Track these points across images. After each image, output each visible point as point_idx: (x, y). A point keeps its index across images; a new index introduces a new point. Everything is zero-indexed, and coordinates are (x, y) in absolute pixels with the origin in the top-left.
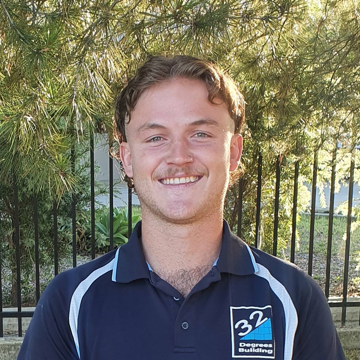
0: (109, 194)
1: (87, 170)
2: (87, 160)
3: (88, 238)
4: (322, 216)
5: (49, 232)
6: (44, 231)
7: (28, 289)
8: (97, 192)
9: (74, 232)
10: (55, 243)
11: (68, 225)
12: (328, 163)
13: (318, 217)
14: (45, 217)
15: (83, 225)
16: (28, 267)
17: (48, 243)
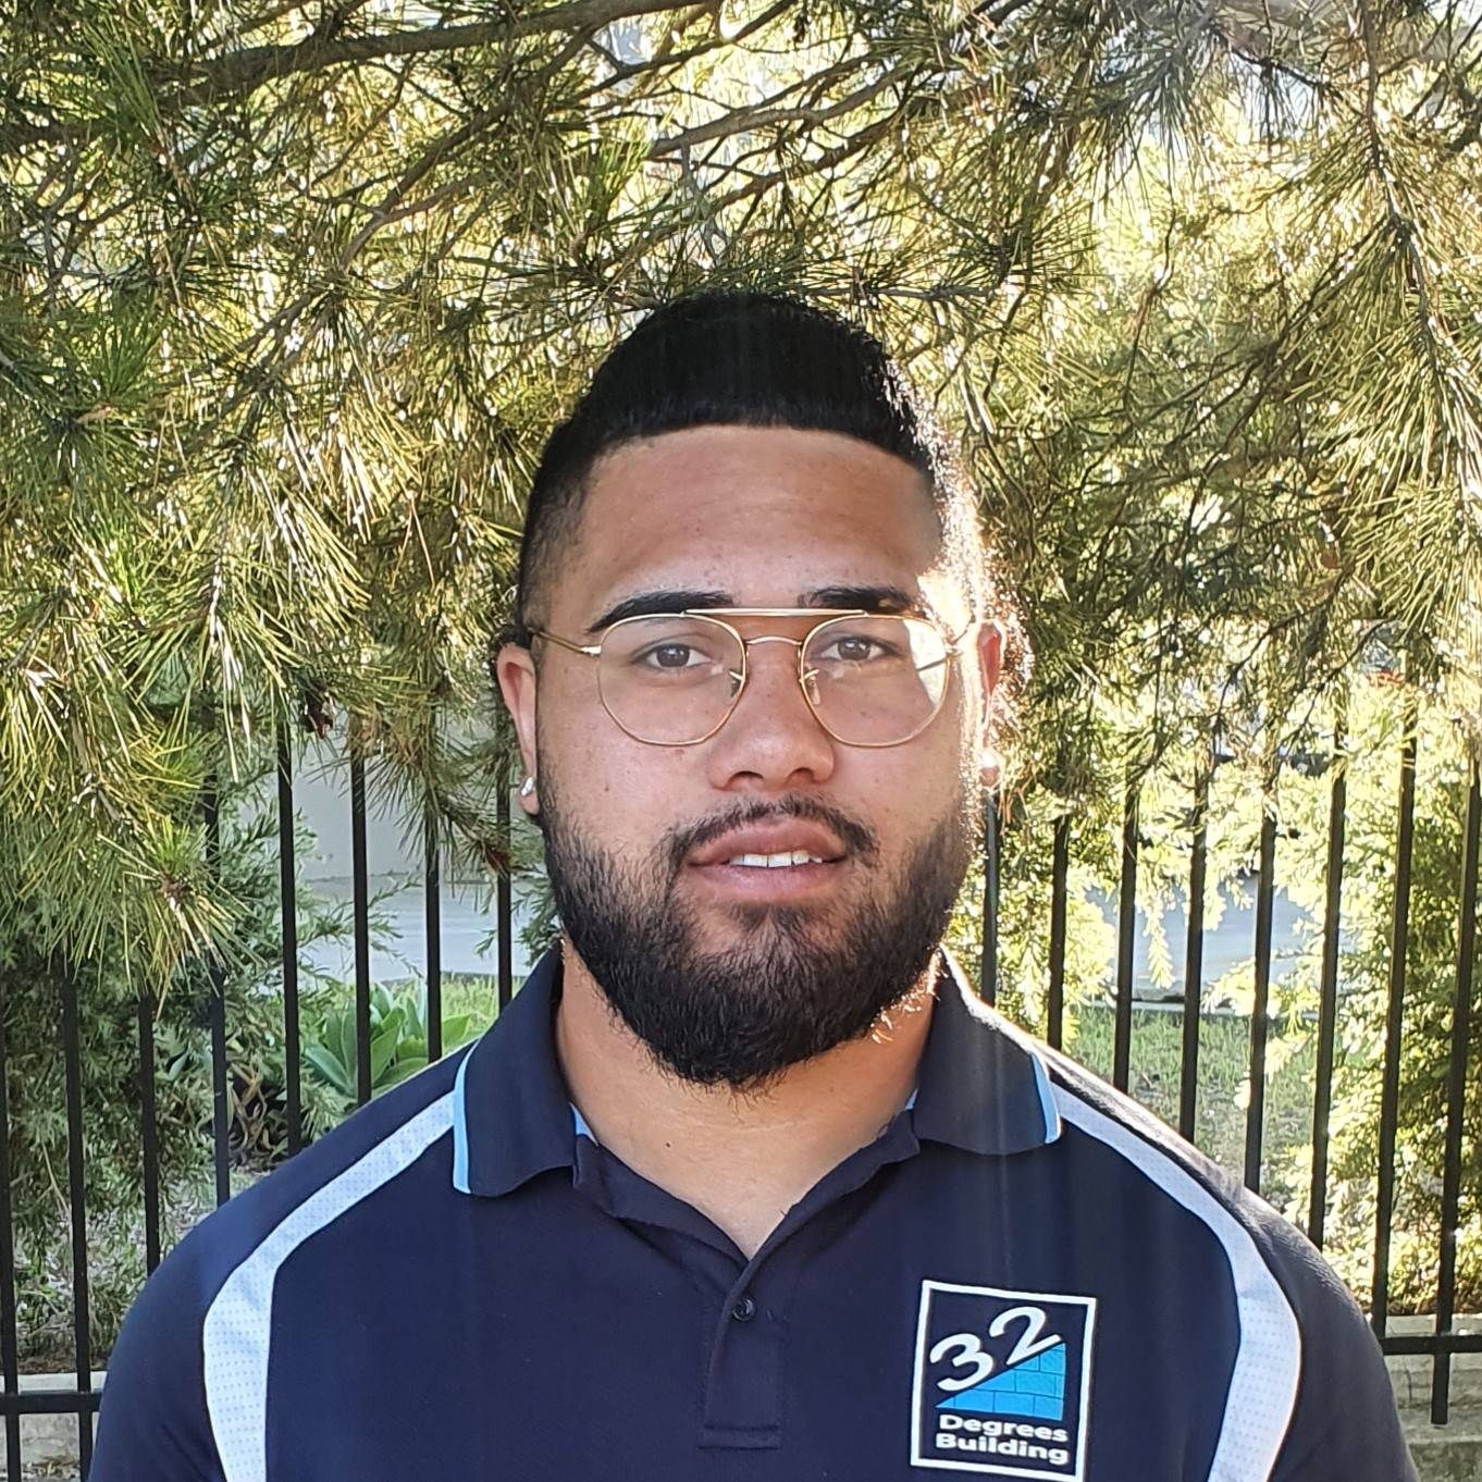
0: (352, 940)
1: (265, 847)
2: (264, 809)
3: (274, 1104)
4: (1155, 1012)
5: (121, 1084)
6: (102, 1083)
7: (44, 1301)
8: (304, 927)
9: (219, 1086)
10: (148, 1125)
11: (196, 1056)
12: (1177, 819)
13: (1142, 1019)
14: (106, 1026)
15: (254, 1058)
16: (39, 1219)
17: (118, 1126)
